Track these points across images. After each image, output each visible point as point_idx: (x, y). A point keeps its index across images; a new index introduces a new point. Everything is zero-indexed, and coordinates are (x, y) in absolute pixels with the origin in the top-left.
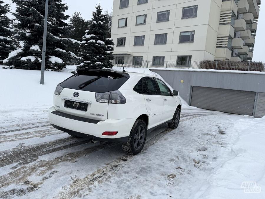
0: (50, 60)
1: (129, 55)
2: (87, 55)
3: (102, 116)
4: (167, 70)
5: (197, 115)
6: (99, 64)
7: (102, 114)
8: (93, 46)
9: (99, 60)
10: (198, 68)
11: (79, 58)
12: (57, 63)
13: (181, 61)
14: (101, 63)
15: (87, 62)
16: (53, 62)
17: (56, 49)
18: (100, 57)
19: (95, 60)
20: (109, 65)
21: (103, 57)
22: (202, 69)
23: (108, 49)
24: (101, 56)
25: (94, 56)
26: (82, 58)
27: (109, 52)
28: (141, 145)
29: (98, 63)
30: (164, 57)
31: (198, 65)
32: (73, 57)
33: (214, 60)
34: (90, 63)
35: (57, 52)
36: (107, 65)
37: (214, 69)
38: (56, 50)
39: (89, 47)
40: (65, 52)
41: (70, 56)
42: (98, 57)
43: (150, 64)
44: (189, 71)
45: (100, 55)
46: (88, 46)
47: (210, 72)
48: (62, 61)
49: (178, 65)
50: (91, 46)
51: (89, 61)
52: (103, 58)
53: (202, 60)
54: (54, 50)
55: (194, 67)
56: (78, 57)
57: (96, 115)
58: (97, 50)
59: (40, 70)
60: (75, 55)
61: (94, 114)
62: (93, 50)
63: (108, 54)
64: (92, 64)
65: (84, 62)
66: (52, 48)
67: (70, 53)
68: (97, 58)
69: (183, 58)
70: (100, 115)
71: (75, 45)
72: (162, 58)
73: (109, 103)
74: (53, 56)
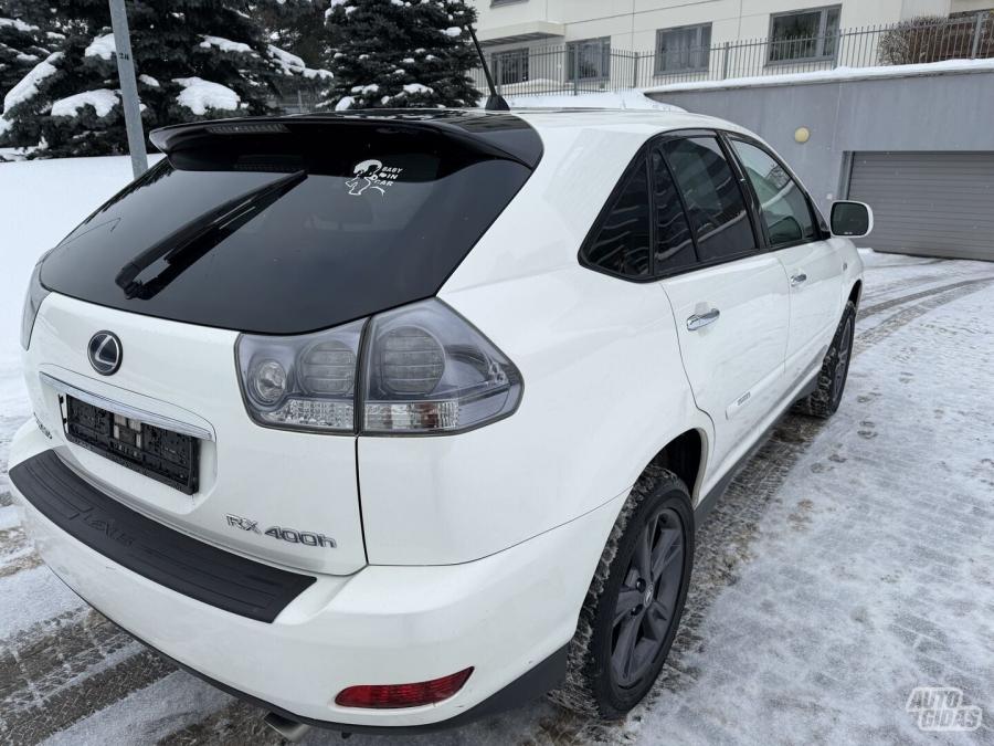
0: (184, 99)
1: (550, 40)
2: (362, 57)
3: (319, 541)
4: (728, 89)
5: (904, 306)
6: (418, 93)
7: (318, 531)
8: (380, 12)
9: (415, 75)
10: (873, 62)
11: (318, 75)
12: (213, 109)
13: (789, 35)
14: (424, 89)
15: (365, 90)
16: (199, 110)
17: (203, 40)
18: (420, 58)
19: (397, 75)
20: (461, 95)
21: (430, 57)
22: (895, 64)
23: (451, 17)
24: (423, 55)
25: (390, 62)
26: (331, 75)
27: (454, 31)
28: (660, 627)
29: (412, 88)
30: (707, 29)
31: (875, 48)
32: (288, 73)
33: (947, 15)
34: (379, 96)
35: (207, 56)
36: (452, 94)
37: (964, 57)
38: (203, 45)
39: (367, 20)
40: (245, 53)
41: (273, 70)
42: (411, 60)
43: (648, 66)
44: (837, 82)
45: (418, 51)
46: (361, 15)
47: (942, 74)
48: (238, 98)
49: (776, 57)
50: (375, 12)
51: (374, 88)
52: (431, 63)
53: (893, 17)
54: (195, 49)
55: (856, 61)
56: (310, 73)
57: (269, 532)
58: (403, 31)
59: (125, 151)
60: (300, 61)
61: (252, 527)
62: (383, 32)
63: (453, 42)
64: (385, 100)
65: (350, 95)
66: (184, 39)
67: (276, 56)
68: (404, 66)
69: (797, 21)
70: (300, 538)
71: (289, 14)
72: (699, 33)
73: (358, 430)
74: (196, 80)
